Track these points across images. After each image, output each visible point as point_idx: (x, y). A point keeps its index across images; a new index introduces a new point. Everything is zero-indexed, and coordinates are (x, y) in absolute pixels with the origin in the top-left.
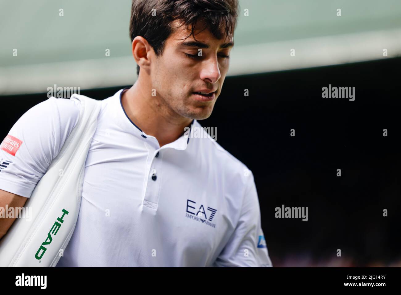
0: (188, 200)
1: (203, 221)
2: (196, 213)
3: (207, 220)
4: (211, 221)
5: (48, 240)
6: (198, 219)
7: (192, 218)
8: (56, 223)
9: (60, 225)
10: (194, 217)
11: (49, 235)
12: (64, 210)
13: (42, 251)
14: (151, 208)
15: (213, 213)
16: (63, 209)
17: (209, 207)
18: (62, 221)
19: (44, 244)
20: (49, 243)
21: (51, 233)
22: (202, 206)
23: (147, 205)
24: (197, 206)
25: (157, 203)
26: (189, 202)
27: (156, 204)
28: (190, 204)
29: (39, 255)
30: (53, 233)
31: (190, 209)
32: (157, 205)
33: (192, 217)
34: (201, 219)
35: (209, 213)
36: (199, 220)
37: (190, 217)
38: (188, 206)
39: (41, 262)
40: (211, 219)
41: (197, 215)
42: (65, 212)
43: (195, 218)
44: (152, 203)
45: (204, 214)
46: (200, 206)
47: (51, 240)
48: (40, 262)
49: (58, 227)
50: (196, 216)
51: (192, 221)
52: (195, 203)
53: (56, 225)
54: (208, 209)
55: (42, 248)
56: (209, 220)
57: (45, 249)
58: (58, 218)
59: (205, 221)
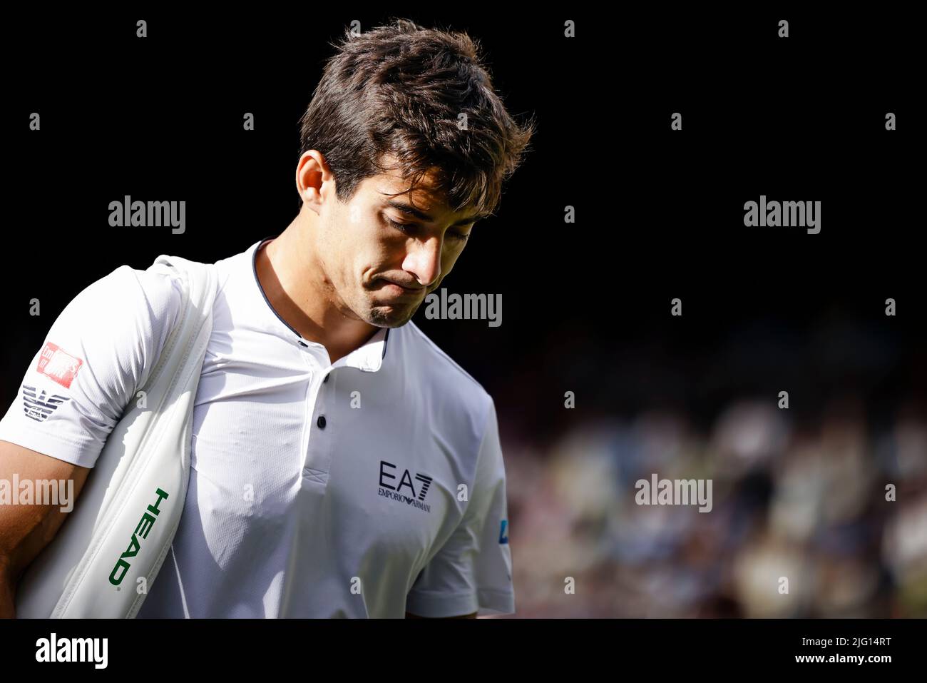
0: (383, 463)
1: (409, 501)
2: (396, 487)
3: (416, 499)
4: (423, 499)
5: (133, 549)
6: (400, 498)
7: (389, 496)
8: (146, 516)
9: (153, 520)
10: (393, 495)
11: (134, 538)
12: (159, 492)
13: (121, 569)
14: (317, 481)
15: (425, 485)
16: (159, 489)
17: (418, 475)
18: (157, 512)
19: (124, 555)
20: (134, 554)
21: (137, 535)
22: (407, 472)
23: (308, 477)
24: (398, 473)
25: (328, 471)
26: (384, 466)
27: (326, 473)
28: (386, 469)
29: (116, 577)
30: (140, 534)
31: (386, 480)
32: (328, 475)
33: (391, 494)
34: (405, 498)
35: (418, 485)
36: (402, 499)
37: (387, 494)
38: (382, 473)
39: (121, 591)
40: (422, 497)
41: (398, 490)
42: (162, 494)
43: (395, 496)
44: (317, 472)
45: (410, 488)
46: (404, 471)
47: (138, 547)
48: (119, 589)
49: (149, 523)
50: (397, 493)
51: (391, 501)
52: (394, 467)
53: (145, 520)
54: (417, 478)
55: (121, 563)
56: (420, 498)
57: (127, 566)
58: (150, 506)
59: (412, 500)
